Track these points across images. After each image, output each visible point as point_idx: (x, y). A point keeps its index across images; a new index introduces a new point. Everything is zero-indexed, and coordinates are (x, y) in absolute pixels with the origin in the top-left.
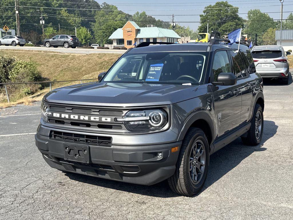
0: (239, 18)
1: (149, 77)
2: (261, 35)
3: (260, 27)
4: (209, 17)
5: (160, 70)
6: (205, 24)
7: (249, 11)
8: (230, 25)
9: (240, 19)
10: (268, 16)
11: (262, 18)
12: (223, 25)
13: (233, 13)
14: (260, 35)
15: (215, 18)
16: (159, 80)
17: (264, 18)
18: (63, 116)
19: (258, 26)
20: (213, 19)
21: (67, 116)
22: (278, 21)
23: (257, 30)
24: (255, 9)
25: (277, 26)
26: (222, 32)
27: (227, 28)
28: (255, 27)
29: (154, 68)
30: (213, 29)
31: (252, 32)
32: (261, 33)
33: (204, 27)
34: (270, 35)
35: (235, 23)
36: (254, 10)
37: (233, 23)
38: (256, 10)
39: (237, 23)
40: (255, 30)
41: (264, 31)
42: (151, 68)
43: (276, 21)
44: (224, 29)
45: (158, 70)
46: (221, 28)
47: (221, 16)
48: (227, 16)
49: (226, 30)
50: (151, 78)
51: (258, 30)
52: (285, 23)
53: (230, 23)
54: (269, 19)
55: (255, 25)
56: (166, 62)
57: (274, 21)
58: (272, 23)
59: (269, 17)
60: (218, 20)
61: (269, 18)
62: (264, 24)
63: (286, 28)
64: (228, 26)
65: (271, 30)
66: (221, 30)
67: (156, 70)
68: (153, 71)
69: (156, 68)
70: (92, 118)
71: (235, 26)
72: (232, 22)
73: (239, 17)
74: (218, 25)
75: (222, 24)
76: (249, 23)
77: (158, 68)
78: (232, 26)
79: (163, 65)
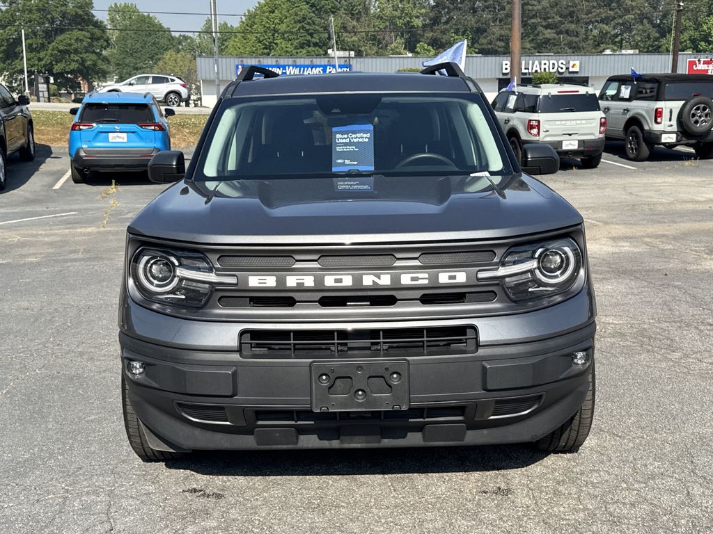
0: (97, 22)
1: (339, 161)
2: (147, 67)
3: (142, 47)
4: (17, 14)
5: (367, 140)
6: (10, 32)
7: (112, 7)
8: (77, 39)
9: (98, 25)
10: (158, 22)
11: (145, 27)
12: (59, 38)
13: (80, 7)
14: (144, 66)
15: (34, 17)
16: (373, 168)
17: (149, 27)
18: (291, 281)
19: (138, 45)
20: (30, 21)
21: (309, 281)
22: (180, 35)
23: (135, 54)
24: (125, 3)
25: (180, 47)
26: (59, 54)
27: (70, 45)
28: (129, 46)
29: (346, 136)
30: (32, 45)
31: (124, 58)
32: (147, 62)
33: (8, 40)
34: (170, 69)
35: (87, 34)
36: (123, 4)
37: (83, 32)
38: (128, 6)
39: (92, 34)
40: (132, 54)
41: (152, 58)
42: (338, 136)
43: (177, 35)
44: (61, 48)
45: (360, 140)
46: (54, 44)
47: (51, 14)
48: (64, 15)
49: (69, 50)
50: (347, 162)
51: (138, 55)
52: (198, 41)
53: (76, 33)
54: (161, 29)
55: (130, 41)
56: (376, 119)
57: (173, 34)
58: (169, 40)
59: (160, 24)
60: (44, 23)
61: (162, 27)
62: (151, 40)
63: (201, 52)
64: (70, 39)
65: (171, 55)
66: (53, 50)
67: (355, 140)
68: (346, 144)
69: (354, 136)
70: (406, 279)
71: (89, 40)
72: (80, 32)
73: (96, 18)
74: (45, 37)
75: (55, 35)
76: (114, 37)
77: (358, 135)
78: (82, 41)
79: (371, 127)
